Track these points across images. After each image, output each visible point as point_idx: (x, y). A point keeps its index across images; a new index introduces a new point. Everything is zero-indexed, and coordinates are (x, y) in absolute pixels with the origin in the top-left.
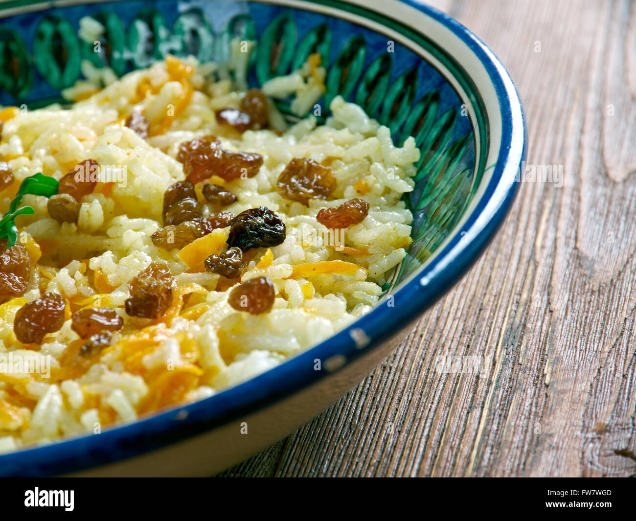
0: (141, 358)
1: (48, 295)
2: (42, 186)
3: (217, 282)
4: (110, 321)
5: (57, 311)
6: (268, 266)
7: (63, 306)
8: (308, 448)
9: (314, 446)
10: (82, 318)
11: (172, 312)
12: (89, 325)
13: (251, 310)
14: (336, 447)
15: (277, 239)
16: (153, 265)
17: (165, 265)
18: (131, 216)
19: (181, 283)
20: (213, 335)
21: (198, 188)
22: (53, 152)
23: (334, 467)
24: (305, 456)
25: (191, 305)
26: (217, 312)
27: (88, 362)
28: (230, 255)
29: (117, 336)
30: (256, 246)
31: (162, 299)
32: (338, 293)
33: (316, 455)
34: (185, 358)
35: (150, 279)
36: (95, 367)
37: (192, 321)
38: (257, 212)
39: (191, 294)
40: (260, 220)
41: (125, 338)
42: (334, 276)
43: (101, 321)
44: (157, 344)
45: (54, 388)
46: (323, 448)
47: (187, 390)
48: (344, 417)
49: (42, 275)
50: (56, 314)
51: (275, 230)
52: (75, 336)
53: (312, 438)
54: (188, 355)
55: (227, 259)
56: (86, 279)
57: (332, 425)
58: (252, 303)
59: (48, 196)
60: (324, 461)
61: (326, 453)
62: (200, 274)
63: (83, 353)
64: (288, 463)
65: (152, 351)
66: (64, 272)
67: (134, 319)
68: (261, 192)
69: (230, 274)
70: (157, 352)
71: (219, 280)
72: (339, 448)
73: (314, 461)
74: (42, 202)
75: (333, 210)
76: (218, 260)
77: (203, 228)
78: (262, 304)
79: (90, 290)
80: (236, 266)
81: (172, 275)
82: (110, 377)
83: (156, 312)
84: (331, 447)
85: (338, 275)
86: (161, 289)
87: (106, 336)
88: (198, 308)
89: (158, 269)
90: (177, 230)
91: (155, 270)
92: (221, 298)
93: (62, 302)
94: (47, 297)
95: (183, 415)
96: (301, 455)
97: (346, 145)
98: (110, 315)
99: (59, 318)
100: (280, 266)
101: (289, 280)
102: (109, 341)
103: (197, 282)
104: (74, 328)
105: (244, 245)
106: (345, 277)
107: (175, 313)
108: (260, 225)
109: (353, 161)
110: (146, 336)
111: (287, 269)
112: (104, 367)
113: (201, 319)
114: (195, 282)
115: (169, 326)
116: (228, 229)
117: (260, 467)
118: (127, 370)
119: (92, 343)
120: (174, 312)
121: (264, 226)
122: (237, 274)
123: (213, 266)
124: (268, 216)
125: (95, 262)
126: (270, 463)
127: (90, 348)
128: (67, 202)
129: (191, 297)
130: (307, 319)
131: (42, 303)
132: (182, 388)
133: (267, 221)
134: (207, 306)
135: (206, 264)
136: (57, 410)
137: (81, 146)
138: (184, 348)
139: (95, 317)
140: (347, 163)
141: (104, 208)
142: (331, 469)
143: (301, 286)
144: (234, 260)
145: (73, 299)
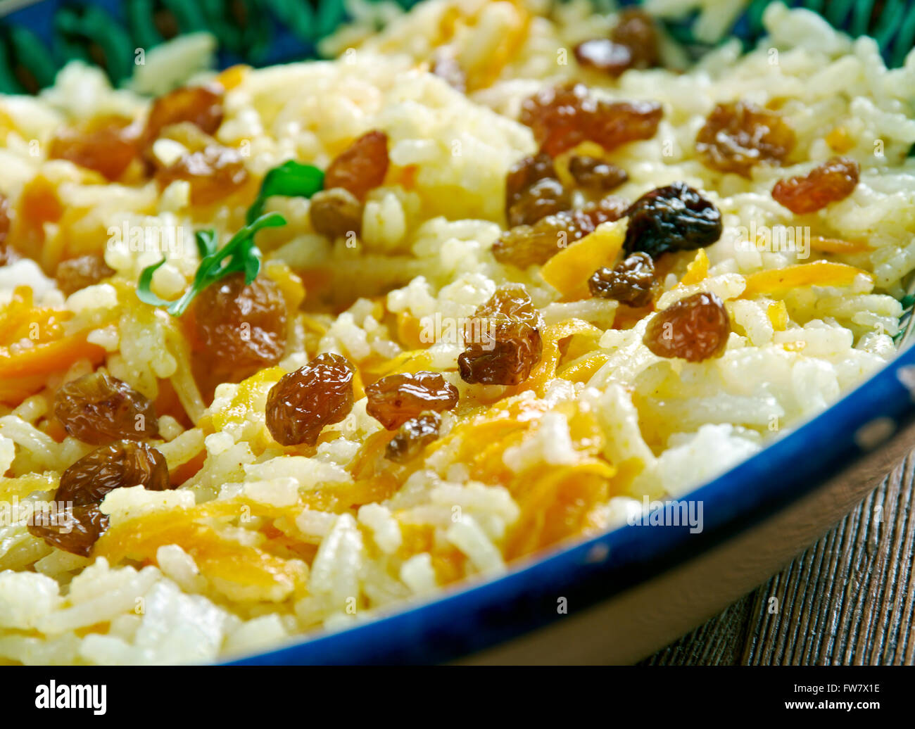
0: (499, 453)
1: (322, 358)
2: (296, 181)
3: (614, 314)
4: (435, 395)
5: (340, 384)
6: (701, 279)
7: (350, 375)
8: (797, 593)
9: (808, 588)
10: (384, 392)
11: (543, 370)
12: (398, 403)
13: (689, 353)
14: (846, 587)
15: (709, 234)
16: (499, 294)
17: (522, 291)
18: (452, 218)
19: (552, 320)
20: (625, 404)
21: (561, 164)
22: (311, 128)
23: (850, 623)
24: (794, 607)
25: (573, 357)
26: (624, 363)
27: (403, 468)
28: (633, 267)
29: (449, 420)
30: (674, 249)
31: (524, 349)
32: (826, 318)
33: (813, 603)
34: (580, 449)
35: (498, 316)
36: (416, 477)
37: (581, 384)
38: (670, 192)
39: (571, 337)
40: (676, 204)
41: (466, 421)
42: (815, 290)
43: (420, 395)
44: (525, 427)
45: (346, 520)
46: (825, 591)
47: (589, 506)
48: (852, 534)
49: (308, 329)
50: (338, 390)
51: (704, 218)
52: (375, 426)
53: (801, 574)
54: (586, 442)
55: (629, 274)
56: (384, 330)
57: (833, 549)
58: (691, 342)
59: (307, 196)
60: (829, 613)
61: (831, 598)
62: (583, 302)
63: (392, 454)
64: (767, 621)
65: (519, 440)
66: (346, 319)
67: (476, 387)
68: (668, 162)
69: (636, 299)
70: (528, 440)
71: (617, 310)
72: (853, 588)
73: (811, 615)
74: (299, 209)
75: (800, 180)
76: (613, 277)
77: (578, 228)
78: (707, 341)
79: (393, 348)
80: (645, 284)
81: (534, 307)
82: (445, 492)
83: (514, 372)
84: (838, 586)
85: (820, 288)
86: (520, 331)
87: (431, 420)
88: (587, 360)
89: (509, 299)
90: (535, 232)
91: (505, 302)
92: (626, 341)
93: (347, 369)
94: (320, 361)
95: (601, 553)
96: (788, 605)
97: (803, 74)
98: (434, 384)
99: (344, 396)
100: (722, 279)
101: (740, 301)
102: (437, 428)
103: (580, 318)
104: (371, 410)
105: (654, 248)
106: (834, 290)
107: (548, 372)
108: (678, 212)
109: (818, 99)
110: (505, 414)
111: (737, 282)
112: (430, 474)
113: (597, 377)
114: (576, 317)
115: (540, 395)
116: (624, 223)
117: (716, 631)
118: (474, 477)
119: (407, 435)
120: (546, 370)
121: (684, 212)
122: (647, 298)
123: (604, 287)
124: (689, 197)
125: (396, 299)
126: (733, 623)
127: (403, 444)
128: (341, 202)
129: (571, 344)
130: (791, 363)
131: (313, 373)
132: (580, 503)
133: (689, 204)
134: (603, 355)
135: (592, 284)
136: (354, 559)
137: (357, 113)
138: (577, 430)
139: (408, 388)
140: (808, 104)
141: (405, 207)
142: (845, 626)
143: (764, 309)
144: (640, 273)
145: (365, 364)
